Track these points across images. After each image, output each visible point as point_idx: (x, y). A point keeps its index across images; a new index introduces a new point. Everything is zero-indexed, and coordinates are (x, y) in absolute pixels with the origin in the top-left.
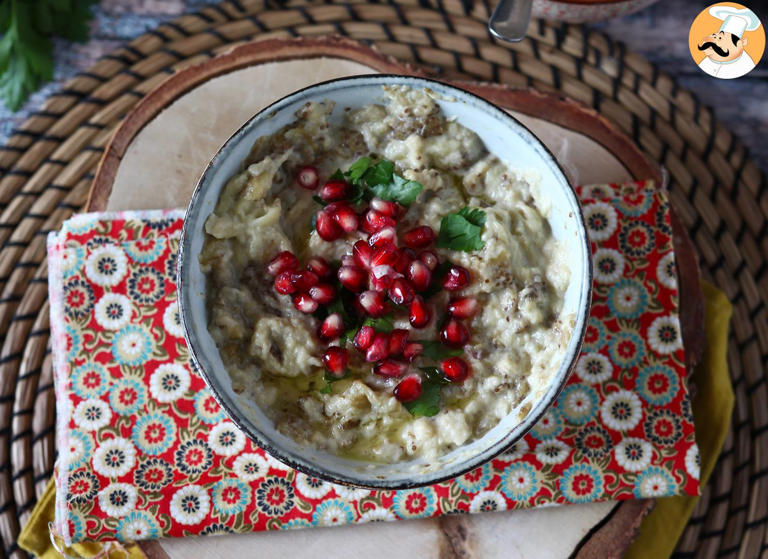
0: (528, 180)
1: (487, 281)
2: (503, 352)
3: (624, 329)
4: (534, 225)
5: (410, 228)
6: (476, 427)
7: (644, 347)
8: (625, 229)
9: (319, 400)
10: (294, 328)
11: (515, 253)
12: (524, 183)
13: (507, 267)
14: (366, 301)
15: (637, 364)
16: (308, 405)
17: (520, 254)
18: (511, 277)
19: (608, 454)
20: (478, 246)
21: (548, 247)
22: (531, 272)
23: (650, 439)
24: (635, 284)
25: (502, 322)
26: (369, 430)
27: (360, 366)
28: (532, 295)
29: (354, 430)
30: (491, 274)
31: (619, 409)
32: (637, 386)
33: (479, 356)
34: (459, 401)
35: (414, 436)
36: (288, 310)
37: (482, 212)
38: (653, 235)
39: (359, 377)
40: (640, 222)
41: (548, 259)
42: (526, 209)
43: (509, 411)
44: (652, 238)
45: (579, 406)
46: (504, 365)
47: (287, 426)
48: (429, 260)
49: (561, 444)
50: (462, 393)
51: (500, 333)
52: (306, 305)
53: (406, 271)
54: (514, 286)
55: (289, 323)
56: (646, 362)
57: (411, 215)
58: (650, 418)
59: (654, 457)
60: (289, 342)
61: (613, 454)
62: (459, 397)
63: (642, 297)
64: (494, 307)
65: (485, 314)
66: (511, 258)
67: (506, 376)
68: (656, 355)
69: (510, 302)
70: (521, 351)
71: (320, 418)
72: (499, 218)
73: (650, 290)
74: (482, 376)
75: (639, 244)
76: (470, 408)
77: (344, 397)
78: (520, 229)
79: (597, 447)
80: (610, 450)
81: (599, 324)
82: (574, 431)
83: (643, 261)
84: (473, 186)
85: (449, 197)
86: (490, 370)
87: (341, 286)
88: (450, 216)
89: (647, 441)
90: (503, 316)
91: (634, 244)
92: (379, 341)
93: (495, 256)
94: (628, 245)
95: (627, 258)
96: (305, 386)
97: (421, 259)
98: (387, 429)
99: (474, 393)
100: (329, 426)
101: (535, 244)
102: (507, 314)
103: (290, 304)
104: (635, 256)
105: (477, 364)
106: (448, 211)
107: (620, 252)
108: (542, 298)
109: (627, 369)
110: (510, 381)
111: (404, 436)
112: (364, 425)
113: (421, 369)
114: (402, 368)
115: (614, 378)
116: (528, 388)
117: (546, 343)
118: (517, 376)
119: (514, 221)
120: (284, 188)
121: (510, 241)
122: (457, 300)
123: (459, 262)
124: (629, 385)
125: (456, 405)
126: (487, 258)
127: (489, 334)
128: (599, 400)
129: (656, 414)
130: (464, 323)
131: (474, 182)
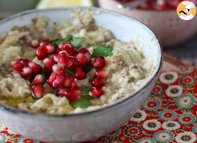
1: (114, 62)
3: (185, 113)
8: (182, 78)
9: (27, 104)
11: (127, 58)
12: (132, 43)
15: (192, 123)
20: (110, 55)
24: (188, 95)
25: (121, 78)
28: (135, 67)
44: (194, 80)
63: (192, 100)
73: (196, 96)
75: (189, 82)
81: (172, 112)
83: (191, 87)
91: (186, 82)
93: (117, 55)
94: (183, 83)
95: (184, 87)
102: (124, 75)
104: (187, 86)
107: (180, 86)
109: (188, 125)
121: (125, 54)
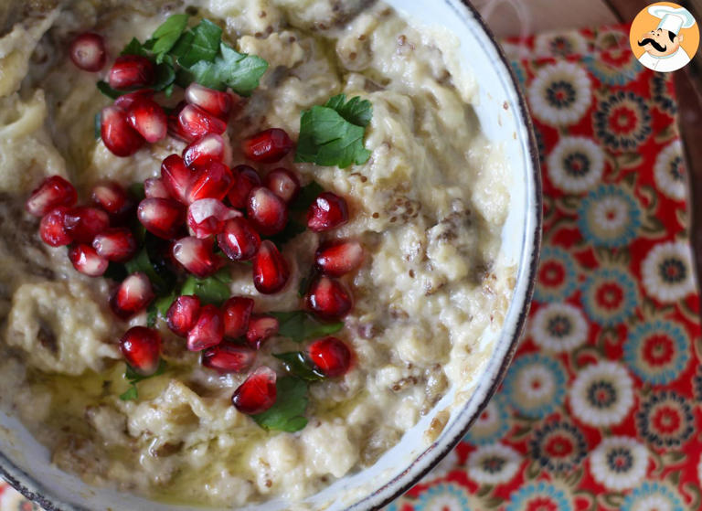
0: (440, 45)
1: (376, 216)
2: (406, 324)
3: (606, 264)
4: (451, 117)
5: (252, 130)
6: (365, 447)
7: (637, 292)
8: (605, 105)
9: (117, 410)
10: (73, 299)
11: (421, 166)
12: (432, 48)
13: (408, 189)
14: (185, 254)
15: (625, 320)
16: (100, 419)
17: (430, 167)
18: (415, 207)
19: (580, 466)
20: (360, 158)
21: (473, 153)
22: (447, 194)
23: (646, 439)
24: (620, 193)
25: (402, 278)
26: (197, 455)
27: (181, 357)
28: (449, 235)
29: (175, 457)
30: (381, 204)
31: (598, 393)
32: (626, 354)
33: (367, 333)
34: (339, 405)
35: (267, 465)
36: (64, 268)
37: (365, 102)
38: (647, 114)
39: (178, 372)
40: (626, 94)
41: (474, 173)
42: (438, 92)
43: (416, 420)
44: (646, 118)
45: (536, 388)
46: (406, 348)
47: (67, 456)
48: (283, 184)
49: (506, 452)
50: (343, 392)
51: (400, 295)
52: (90, 264)
53: (245, 207)
54: (420, 220)
55: (65, 292)
56: (639, 316)
57: (253, 108)
58: (647, 406)
59: (652, 467)
60: (67, 321)
61: (588, 465)
62: (337, 399)
63: (633, 214)
64: (389, 254)
65: (376, 267)
66: (415, 175)
67: (411, 366)
68: (655, 304)
69: (416, 247)
70: (434, 321)
71: (120, 440)
72: (393, 109)
73: (644, 201)
74: (374, 366)
75: (626, 129)
76: (356, 416)
77: (155, 407)
78: (428, 126)
79: (563, 454)
80: (583, 460)
81: (566, 257)
82: (527, 430)
83: (633, 156)
84: (353, 56)
85: (313, 76)
86: (385, 357)
87: (145, 230)
88: (315, 108)
89: (641, 442)
90: (404, 269)
91: (619, 129)
92: (205, 321)
93: (388, 175)
94: (609, 131)
95: (607, 151)
96: (95, 388)
97: (268, 185)
98: (226, 455)
99: (361, 392)
100: (136, 451)
101: (453, 147)
102: (410, 266)
103: (67, 260)
104: (621, 149)
105: (363, 348)
106: (311, 99)
107: (597, 142)
108: (465, 238)
109: (610, 328)
110: (416, 373)
111: (254, 463)
112: (191, 448)
113: (276, 356)
114: (246, 357)
115: (590, 343)
116: (445, 383)
117: (473, 310)
118: (428, 364)
119: (417, 113)
120: (51, 70)
121: (411, 148)
122: (330, 245)
123: (332, 186)
124: (614, 353)
125: (334, 412)
126: (374, 178)
127: (382, 297)
128: (567, 378)
129: (655, 400)
130: (343, 281)
131: (353, 49)
